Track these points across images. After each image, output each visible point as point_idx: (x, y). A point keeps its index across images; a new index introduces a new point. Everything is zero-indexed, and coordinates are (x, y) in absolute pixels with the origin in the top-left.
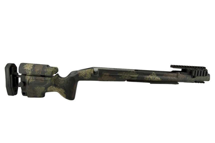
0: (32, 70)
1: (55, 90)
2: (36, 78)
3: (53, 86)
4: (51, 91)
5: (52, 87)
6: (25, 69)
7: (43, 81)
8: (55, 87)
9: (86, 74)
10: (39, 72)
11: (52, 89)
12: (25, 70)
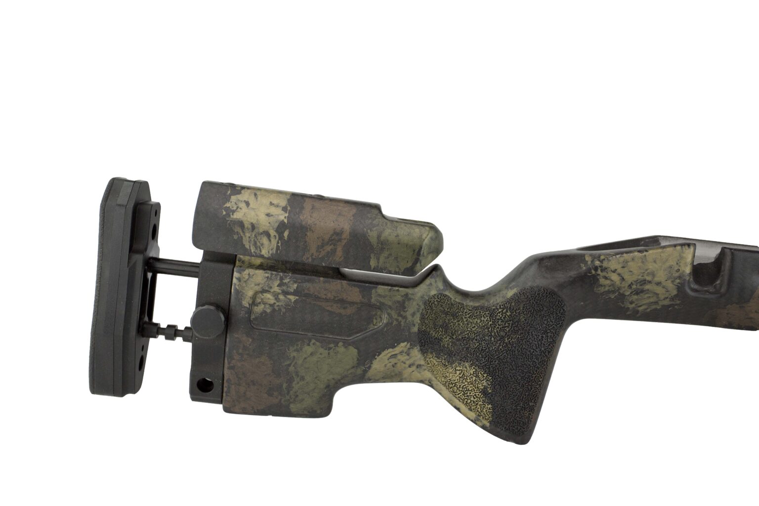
0: (286, 234)
1: (417, 374)
2: (308, 285)
3: (412, 346)
4: (393, 376)
5: (401, 352)
6: (241, 224)
7: (350, 311)
8: (423, 352)
9: (649, 278)
10: (329, 248)
11: (400, 366)
12: (238, 229)
